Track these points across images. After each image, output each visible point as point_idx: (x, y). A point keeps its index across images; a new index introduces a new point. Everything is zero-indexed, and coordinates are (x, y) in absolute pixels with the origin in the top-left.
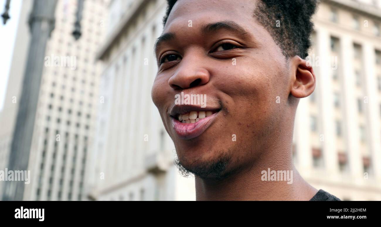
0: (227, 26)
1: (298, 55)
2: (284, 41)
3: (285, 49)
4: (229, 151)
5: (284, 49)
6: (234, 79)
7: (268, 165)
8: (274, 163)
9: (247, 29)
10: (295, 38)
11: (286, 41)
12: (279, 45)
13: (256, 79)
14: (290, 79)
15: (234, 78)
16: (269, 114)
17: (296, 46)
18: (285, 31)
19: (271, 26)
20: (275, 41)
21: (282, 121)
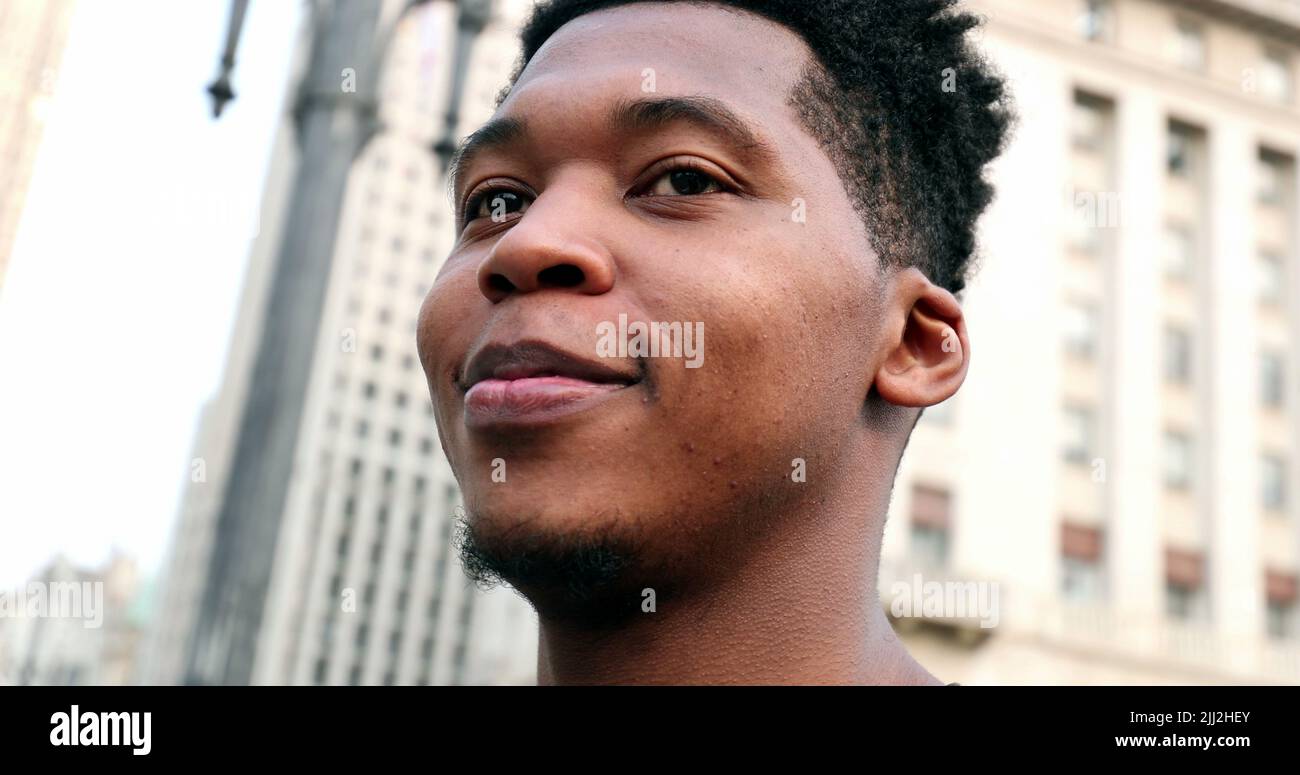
0: (698, 112)
1: (920, 266)
2: (879, 205)
3: (881, 234)
5: (875, 231)
6: (695, 289)
8: (787, 604)
9: (763, 132)
10: (918, 206)
11: (887, 209)
12: (862, 212)
13: (763, 307)
14: (881, 335)
15: (697, 287)
16: (790, 431)
17: (918, 235)
18: (887, 174)
19: (842, 146)
20: (848, 195)
21: (836, 468)
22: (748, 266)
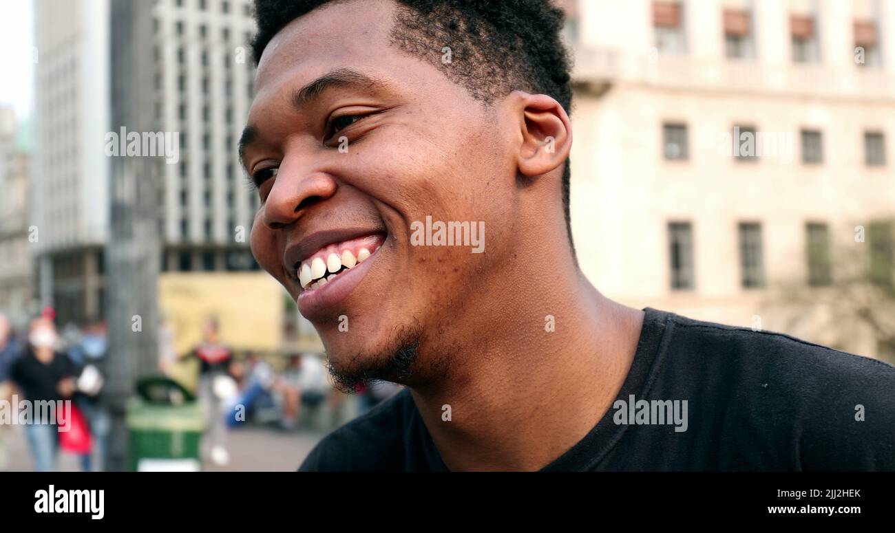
0: (335, 80)
1: (519, 89)
2: (475, 70)
3: (482, 87)
4: (417, 321)
5: (476, 87)
7: (517, 332)
10: (504, 58)
11: (481, 69)
17: (510, 72)
22: (400, 144)
